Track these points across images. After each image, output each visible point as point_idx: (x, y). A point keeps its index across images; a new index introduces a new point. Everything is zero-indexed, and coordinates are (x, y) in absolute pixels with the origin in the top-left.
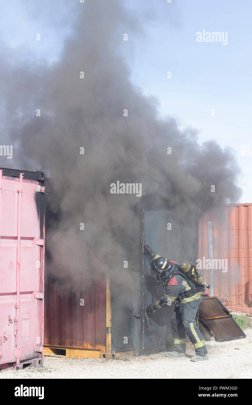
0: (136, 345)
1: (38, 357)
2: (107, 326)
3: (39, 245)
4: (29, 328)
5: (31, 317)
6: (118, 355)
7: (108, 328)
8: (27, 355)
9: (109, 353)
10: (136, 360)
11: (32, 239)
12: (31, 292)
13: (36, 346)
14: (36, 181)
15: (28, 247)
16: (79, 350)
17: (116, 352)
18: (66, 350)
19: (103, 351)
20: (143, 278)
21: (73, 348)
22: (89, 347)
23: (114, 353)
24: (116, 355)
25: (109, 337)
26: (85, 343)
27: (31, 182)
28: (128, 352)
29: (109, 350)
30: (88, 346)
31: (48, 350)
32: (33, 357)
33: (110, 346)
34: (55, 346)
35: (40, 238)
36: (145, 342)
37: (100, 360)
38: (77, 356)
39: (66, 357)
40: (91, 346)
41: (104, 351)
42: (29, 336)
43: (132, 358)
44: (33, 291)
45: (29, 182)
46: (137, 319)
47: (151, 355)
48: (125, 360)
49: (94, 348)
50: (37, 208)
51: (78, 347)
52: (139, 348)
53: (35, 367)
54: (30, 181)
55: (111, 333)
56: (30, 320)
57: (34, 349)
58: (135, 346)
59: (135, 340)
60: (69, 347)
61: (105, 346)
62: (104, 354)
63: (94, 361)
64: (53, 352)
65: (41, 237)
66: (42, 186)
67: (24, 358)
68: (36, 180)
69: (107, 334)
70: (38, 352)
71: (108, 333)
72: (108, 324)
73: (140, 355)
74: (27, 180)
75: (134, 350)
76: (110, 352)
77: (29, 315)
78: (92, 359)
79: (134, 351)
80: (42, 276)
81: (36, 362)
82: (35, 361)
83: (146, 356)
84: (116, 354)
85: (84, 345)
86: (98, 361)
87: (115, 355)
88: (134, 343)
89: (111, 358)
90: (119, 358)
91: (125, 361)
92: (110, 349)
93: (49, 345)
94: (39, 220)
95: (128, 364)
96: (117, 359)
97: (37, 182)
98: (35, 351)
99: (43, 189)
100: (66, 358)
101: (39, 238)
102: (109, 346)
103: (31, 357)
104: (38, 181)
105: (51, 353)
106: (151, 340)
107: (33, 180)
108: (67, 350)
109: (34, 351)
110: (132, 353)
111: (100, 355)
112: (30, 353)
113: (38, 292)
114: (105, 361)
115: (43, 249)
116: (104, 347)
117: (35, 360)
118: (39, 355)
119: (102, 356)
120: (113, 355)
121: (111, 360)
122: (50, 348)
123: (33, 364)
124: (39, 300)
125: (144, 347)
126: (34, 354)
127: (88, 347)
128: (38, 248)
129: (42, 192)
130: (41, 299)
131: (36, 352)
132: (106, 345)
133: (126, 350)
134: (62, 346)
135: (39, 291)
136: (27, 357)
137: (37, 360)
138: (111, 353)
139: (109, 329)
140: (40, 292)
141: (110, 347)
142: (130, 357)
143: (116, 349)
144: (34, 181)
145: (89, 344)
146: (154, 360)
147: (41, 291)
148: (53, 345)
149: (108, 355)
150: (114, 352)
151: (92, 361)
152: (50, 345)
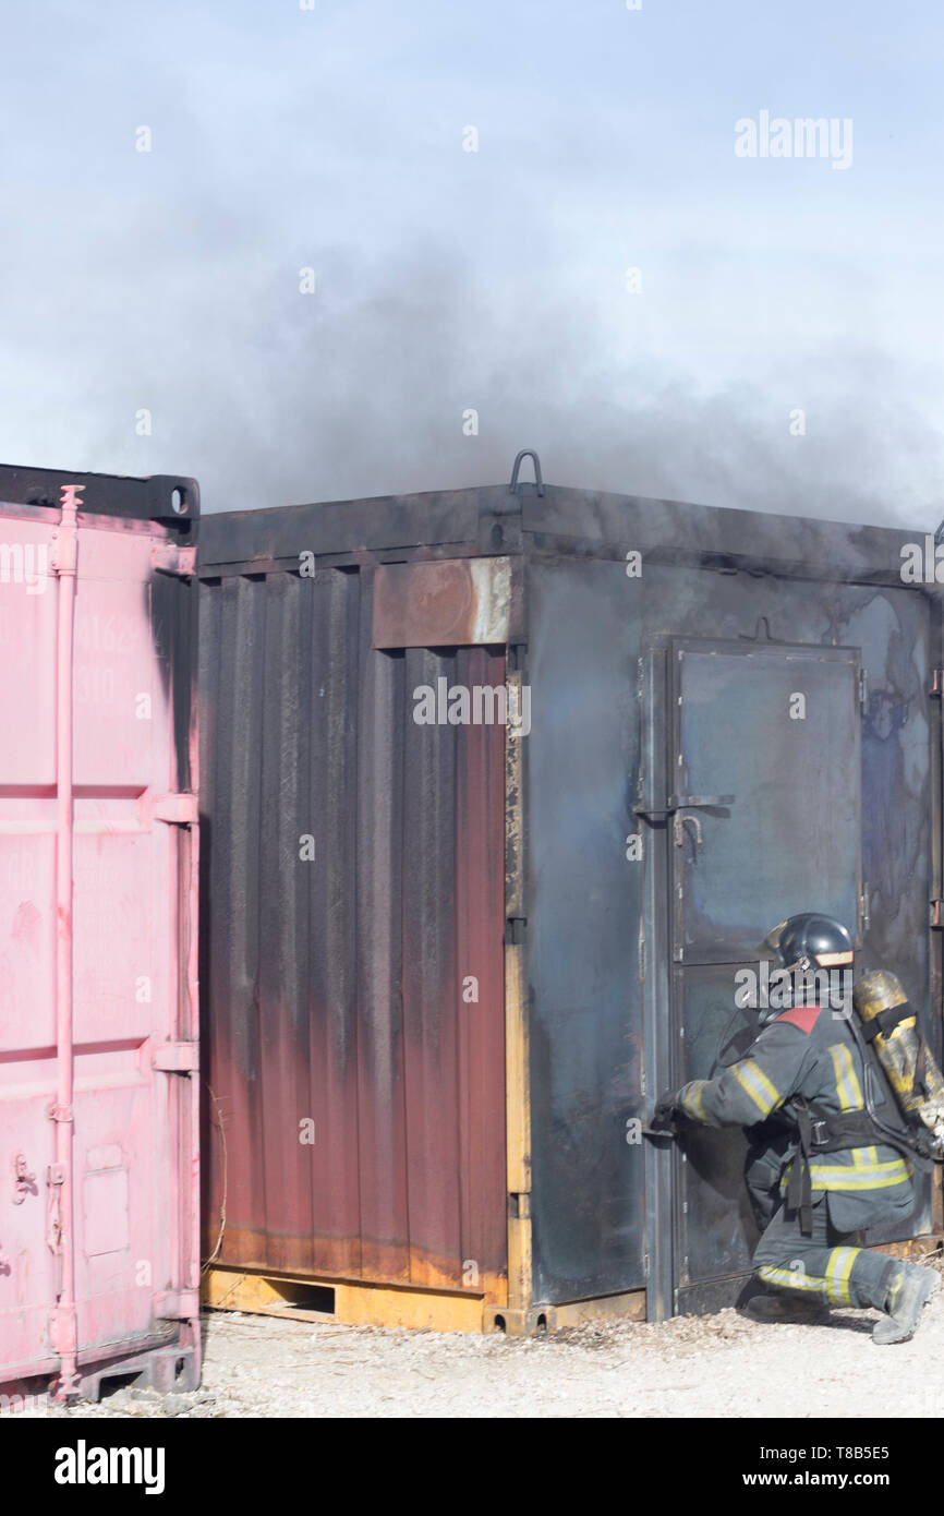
0: (653, 1264)
1: (173, 1341)
2: (512, 1188)
3: (170, 823)
4: (128, 1209)
5: (135, 1156)
6: (564, 1317)
7: (516, 1196)
8: (114, 1338)
9: (522, 1308)
10: (648, 1340)
11: (137, 792)
12: (137, 1044)
13: (165, 1294)
14: (153, 523)
15: (112, 834)
16: (390, 1293)
17: (557, 1305)
18: (332, 1290)
19: (494, 1301)
20: (678, 962)
21: (364, 1283)
22: (436, 1279)
23: (548, 1310)
24: (554, 1320)
25: (519, 1233)
26: (415, 1262)
27: (126, 527)
28: (614, 1298)
29: (522, 1295)
30: (427, 1276)
31: (256, 1289)
32: (146, 1343)
33: (527, 1275)
34: (289, 1270)
35: (175, 788)
36: (690, 1255)
37: (479, 1341)
38: (381, 1320)
39: (337, 1321)
40: (443, 1277)
41: (502, 1301)
42: (128, 1249)
43: (631, 1329)
44: (146, 1035)
45: (111, 527)
46: (656, 1150)
47: (723, 1310)
48: (599, 1342)
49: (454, 1287)
50: (158, 650)
51: (384, 1279)
52: (667, 1282)
53: (160, 1391)
54: (119, 522)
55: (533, 1217)
56: (128, 1172)
57: (152, 1308)
58: (647, 1271)
59: (646, 1242)
60: (350, 1277)
61: (506, 1273)
62: (499, 1312)
63: (454, 1344)
64: (280, 1297)
65: (183, 783)
66: (181, 544)
67: (101, 1354)
68: (153, 520)
69: (512, 1222)
70: (171, 1320)
71: (518, 1217)
72: (518, 1178)
73: (673, 1316)
74: (103, 517)
75: (644, 1289)
76: (525, 1303)
77: (123, 1151)
78: (446, 1335)
79: (642, 1294)
80: (187, 962)
81: (164, 1367)
82: (158, 1361)
83: (700, 1315)
84: (554, 1315)
85: (413, 1268)
86: (472, 1345)
87: (548, 1320)
88: (645, 1257)
89: (533, 1331)
90: (571, 1329)
91: (595, 1346)
92: (526, 1289)
93: (263, 1266)
94: (167, 705)
95: (603, 1366)
96: (562, 1337)
97: (160, 529)
98: (160, 1313)
99: (186, 560)
100: (335, 1329)
101: (170, 790)
102: (521, 1280)
103: (139, 1346)
104: (162, 521)
105: (272, 1300)
106: (722, 1244)
107: (139, 517)
108: (339, 1290)
109: (152, 1315)
110: (634, 1303)
111: (483, 1318)
112: (130, 1325)
113: (168, 1039)
114: (501, 1350)
115: (191, 841)
116: (502, 1282)
117: (158, 1357)
118: (182, 1329)
119: (490, 1324)
120: (542, 1319)
121: (529, 1342)
122: (265, 1280)
123: (149, 1376)
124: (174, 1077)
125: (687, 1277)
126: (151, 1327)
127: (431, 1278)
128: (167, 835)
129: (181, 571)
130: (184, 1074)
131: (163, 1319)
132: (509, 1273)
133: (607, 1293)
134: (319, 1273)
135: (173, 1037)
136: (119, 1346)
137: (169, 1354)
138: (531, 1306)
139: (522, 1199)
140: (178, 1040)
141: (526, 1282)
142: (623, 1327)
143: (557, 1291)
144: (138, 524)
145: (435, 1266)
146: (729, 1342)
147: (182, 1036)
148: (280, 1266)
149: (518, 1318)
150: (544, 1304)
151: (446, 1346)
152: (268, 1265)
